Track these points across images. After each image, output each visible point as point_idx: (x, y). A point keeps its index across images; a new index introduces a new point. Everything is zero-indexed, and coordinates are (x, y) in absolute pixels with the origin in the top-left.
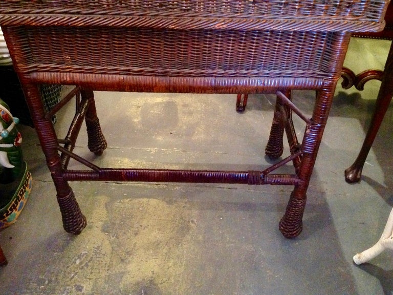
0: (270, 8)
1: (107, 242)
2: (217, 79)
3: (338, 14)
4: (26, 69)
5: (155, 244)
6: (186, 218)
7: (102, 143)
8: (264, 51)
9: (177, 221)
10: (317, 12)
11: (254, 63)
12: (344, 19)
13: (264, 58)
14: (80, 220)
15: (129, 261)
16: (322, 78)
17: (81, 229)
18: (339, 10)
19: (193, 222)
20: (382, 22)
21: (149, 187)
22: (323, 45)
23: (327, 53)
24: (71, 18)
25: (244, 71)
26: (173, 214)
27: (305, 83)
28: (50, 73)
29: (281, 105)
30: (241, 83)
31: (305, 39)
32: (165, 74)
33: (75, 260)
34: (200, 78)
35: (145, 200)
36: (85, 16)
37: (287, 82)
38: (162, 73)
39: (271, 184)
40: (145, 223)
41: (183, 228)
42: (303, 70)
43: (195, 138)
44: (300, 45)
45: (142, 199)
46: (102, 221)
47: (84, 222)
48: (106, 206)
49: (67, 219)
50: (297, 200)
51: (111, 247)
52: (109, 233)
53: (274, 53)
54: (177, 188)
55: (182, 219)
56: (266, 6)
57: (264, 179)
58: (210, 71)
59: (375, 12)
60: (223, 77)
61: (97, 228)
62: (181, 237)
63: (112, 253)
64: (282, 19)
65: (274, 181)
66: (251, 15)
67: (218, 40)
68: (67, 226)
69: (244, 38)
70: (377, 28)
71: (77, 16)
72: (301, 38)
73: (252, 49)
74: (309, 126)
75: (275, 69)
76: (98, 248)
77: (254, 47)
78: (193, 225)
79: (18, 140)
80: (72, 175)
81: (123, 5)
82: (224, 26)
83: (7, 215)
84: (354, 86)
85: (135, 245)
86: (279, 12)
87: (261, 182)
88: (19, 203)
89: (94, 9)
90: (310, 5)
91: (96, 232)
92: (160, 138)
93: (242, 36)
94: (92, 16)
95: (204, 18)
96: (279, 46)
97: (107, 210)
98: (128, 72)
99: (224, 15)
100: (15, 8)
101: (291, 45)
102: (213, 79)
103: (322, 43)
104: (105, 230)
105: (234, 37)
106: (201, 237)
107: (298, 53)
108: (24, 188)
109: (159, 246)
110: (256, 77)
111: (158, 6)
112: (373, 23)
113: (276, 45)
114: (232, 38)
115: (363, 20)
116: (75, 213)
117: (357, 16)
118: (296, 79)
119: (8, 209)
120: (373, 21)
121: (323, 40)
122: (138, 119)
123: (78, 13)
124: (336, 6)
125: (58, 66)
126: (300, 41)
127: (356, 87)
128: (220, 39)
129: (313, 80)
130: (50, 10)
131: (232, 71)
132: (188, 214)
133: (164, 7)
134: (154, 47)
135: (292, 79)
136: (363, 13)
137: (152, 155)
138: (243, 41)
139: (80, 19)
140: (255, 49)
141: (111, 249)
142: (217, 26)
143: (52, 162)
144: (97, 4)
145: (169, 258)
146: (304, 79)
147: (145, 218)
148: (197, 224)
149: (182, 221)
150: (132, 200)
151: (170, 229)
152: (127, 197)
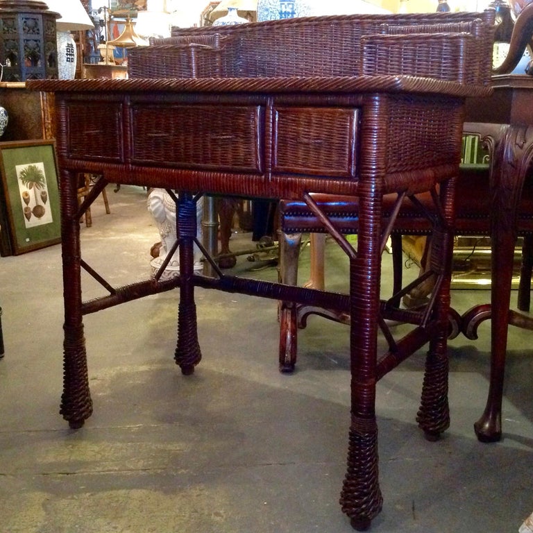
6: (203, 510)
9: (187, 515)
19: (217, 514)
21: (129, 474)
26: (177, 506)
35: (122, 492)
40: (121, 524)
41: (198, 525)
43: (211, 407)
46: (36, 526)
54: (183, 470)
55: (196, 512)
78: (217, 518)
84: (461, 334)
97: (46, 511)
127: (465, 334)
132: (207, 505)
137: (133, 433)
147: (121, 517)
148: (224, 517)
149: (196, 514)
150: (95, 494)
151: (174, 528)
152: (85, 491)
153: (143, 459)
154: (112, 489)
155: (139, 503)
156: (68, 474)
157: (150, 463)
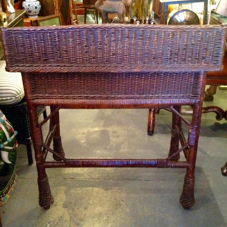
0: (162, 61)
1: (67, 214)
2: (136, 100)
3: (198, 63)
4: (32, 97)
5: (99, 215)
6: (118, 198)
7: (62, 153)
8: (161, 84)
9: (112, 200)
10: (187, 62)
11: (156, 90)
12: (201, 65)
13: (161, 88)
14: (50, 198)
15: (82, 225)
16: (194, 98)
17: (51, 204)
18: (198, 60)
19: (123, 201)
20: (221, 66)
21: (93, 180)
22: (192, 80)
23: (195, 84)
24: (61, 68)
25: (151, 95)
26: (109, 196)
27: (185, 101)
28: (44, 100)
29: (175, 124)
30: (150, 102)
31: (182, 77)
32: (107, 98)
33: (47, 224)
34: (126, 100)
35: (90, 188)
36: (68, 67)
37: (175, 101)
38: (106, 97)
39: (172, 167)
40: (91, 202)
41: (116, 205)
42: (183, 94)
43: (121, 151)
44: (180, 80)
45: (88, 188)
46: (63, 201)
47: (53, 200)
48: (65, 192)
49: (42, 196)
50: (189, 179)
51: (69, 217)
52: (68, 208)
53: (166, 85)
54: (111, 180)
55: (115, 199)
56: (160, 60)
57: (167, 164)
58: (132, 96)
59: (217, 61)
60: (139, 99)
61: (60, 206)
62: (116, 210)
63: (71, 220)
64: (168, 66)
65: (173, 165)
66: (152, 65)
67: (136, 79)
68: (42, 201)
69: (149, 77)
70: (219, 69)
71: (64, 67)
72: (180, 77)
73: (154, 83)
74: (190, 128)
75: (167, 94)
76: (61, 217)
77: (155, 82)
78: (123, 203)
79: (16, 145)
80: (49, 164)
81: (88, 62)
82: (139, 70)
83: (3, 197)
84: (224, 119)
85: (85, 215)
86: (167, 63)
87: (165, 166)
88: (10, 190)
89: (72, 64)
90: (183, 59)
91: (59, 208)
92: (98, 152)
93: (149, 76)
94: (71, 67)
95: (128, 67)
96: (169, 81)
97: (66, 195)
98: (87, 98)
99: (139, 65)
100: (32, 64)
101: (175, 81)
102: (134, 100)
103: (192, 79)
104: (65, 206)
105: (144, 77)
106: (128, 210)
107: (179, 85)
108: (13, 181)
109: (101, 216)
110: (157, 98)
111: (105, 62)
112: (217, 66)
113: (167, 81)
114: (143, 78)
115: (212, 65)
116: (48, 192)
117: (208, 63)
118: (180, 99)
119: (4, 192)
120: (216, 66)
121: (192, 77)
122: (83, 141)
123: (64, 66)
124: (196, 59)
125: (50, 95)
126: (180, 78)
127: (225, 118)
128: (137, 78)
129: (189, 99)
130: (50, 65)
131: (144, 96)
132: (119, 196)
133: (108, 62)
134: (102, 84)
135: (177, 99)
136: (211, 62)
138: (149, 79)
139: (65, 69)
140: (156, 83)
141: (70, 218)
142: (135, 70)
143: (38, 155)
144: (74, 61)
145: (108, 222)
146: (184, 99)
147: (91, 199)
148: (125, 202)
149: (115, 200)
150: (82, 188)
151: (108, 205)
152: (78, 187)
153: (98, 174)
154: (87, 187)
155: (97, 194)
156: (72, 179)
157: (100, 176)
